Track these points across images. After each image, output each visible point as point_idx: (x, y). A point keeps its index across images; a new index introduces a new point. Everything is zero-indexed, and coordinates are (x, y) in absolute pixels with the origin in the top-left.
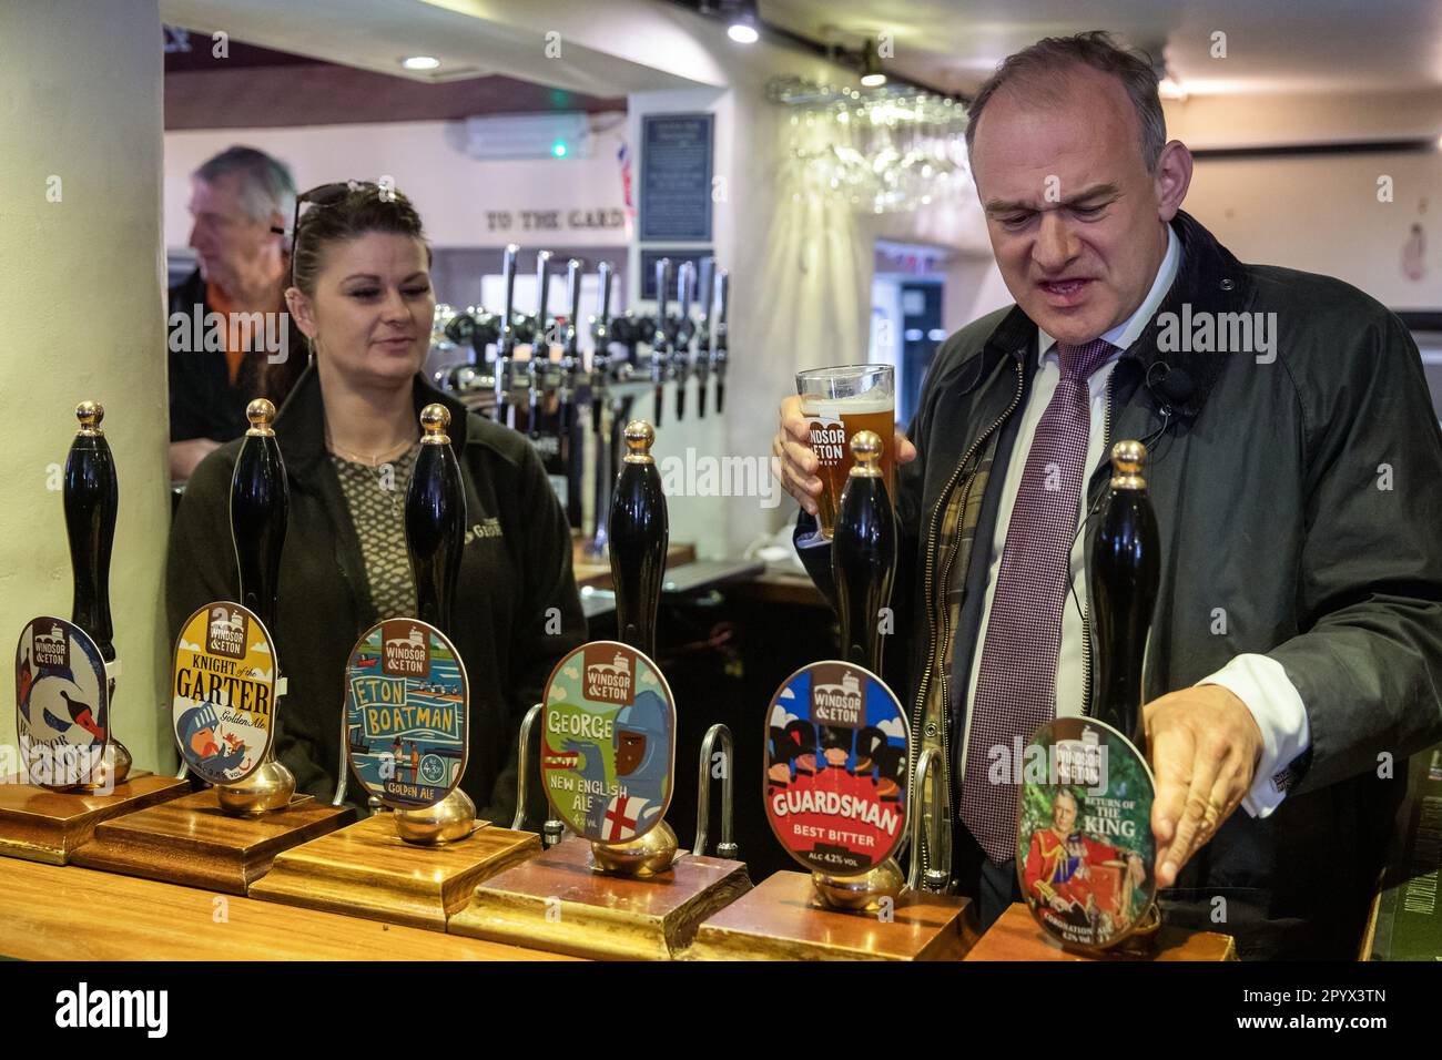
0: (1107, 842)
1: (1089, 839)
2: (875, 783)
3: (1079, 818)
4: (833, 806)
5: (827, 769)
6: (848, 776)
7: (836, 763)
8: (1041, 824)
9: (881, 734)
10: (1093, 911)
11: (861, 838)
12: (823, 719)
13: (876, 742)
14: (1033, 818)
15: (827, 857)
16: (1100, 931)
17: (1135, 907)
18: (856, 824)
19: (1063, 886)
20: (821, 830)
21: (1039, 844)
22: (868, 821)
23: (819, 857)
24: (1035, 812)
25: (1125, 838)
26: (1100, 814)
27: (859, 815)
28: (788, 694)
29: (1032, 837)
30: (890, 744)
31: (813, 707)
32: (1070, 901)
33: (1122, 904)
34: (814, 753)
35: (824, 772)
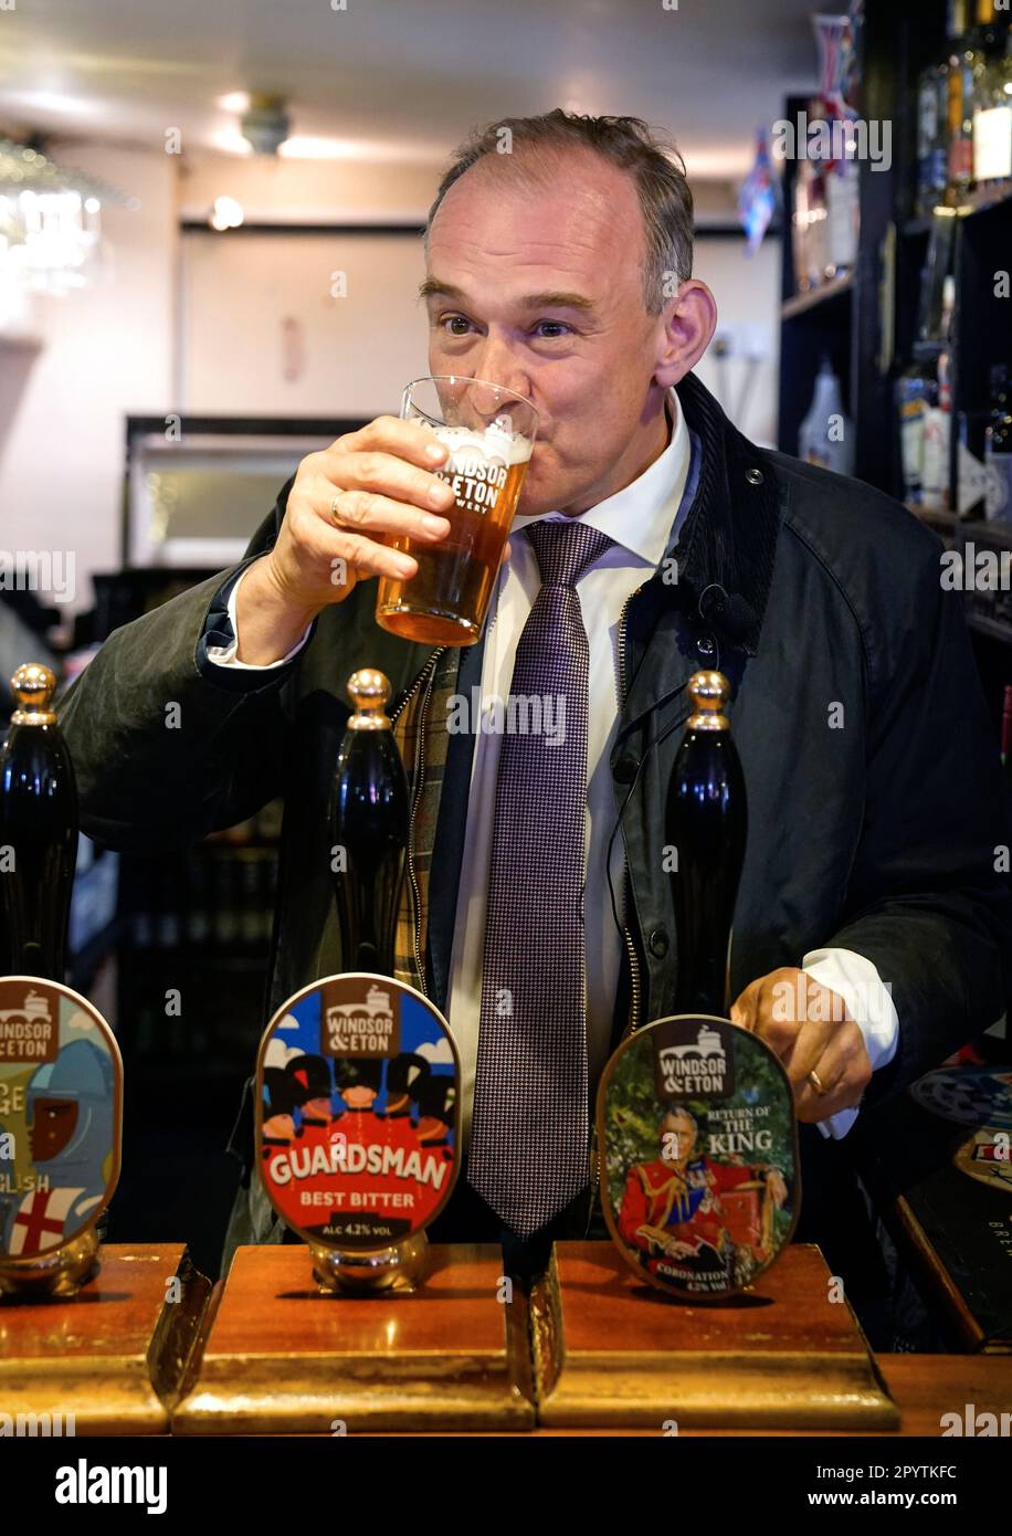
0: (739, 1161)
1: (717, 1162)
2: (414, 1125)
3: (702, 1140)
4: (356, 1161)
5: (346, 1114)
6: (377, 1122)
7: (359, 1106)
8: (641, 1155)
9: (421, 1062)
10: (727, 1249)
11: (396, 1198)
12: (340, 1051)
13: (414, 1072)
14: (626, 1150)
15: (349, 1229)
16: (737, 1270)
17: (778, 1233)
18: (390, 1181)
19: (683, 1227)
20: (340, 1196)
21: (640, 1180)
22: (406, 1174)
23: (338, 1231)
24: (629, 1142)
25: (761, 1151)
26: (728, 1129)
27: (392, 1168)
28: (290, 1022)
29: (627, 1172)
30: (434, 1072)
31: (325, 1036)
32: (694, 1243)
33: (762, 1232)
34: (328, 1095)
35: (342, 1118)
